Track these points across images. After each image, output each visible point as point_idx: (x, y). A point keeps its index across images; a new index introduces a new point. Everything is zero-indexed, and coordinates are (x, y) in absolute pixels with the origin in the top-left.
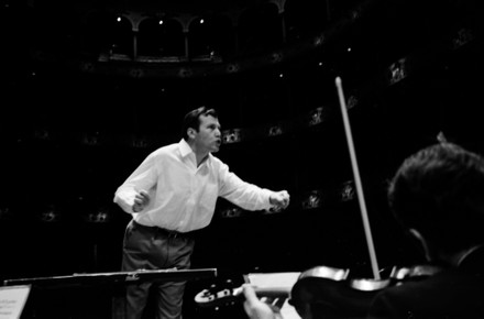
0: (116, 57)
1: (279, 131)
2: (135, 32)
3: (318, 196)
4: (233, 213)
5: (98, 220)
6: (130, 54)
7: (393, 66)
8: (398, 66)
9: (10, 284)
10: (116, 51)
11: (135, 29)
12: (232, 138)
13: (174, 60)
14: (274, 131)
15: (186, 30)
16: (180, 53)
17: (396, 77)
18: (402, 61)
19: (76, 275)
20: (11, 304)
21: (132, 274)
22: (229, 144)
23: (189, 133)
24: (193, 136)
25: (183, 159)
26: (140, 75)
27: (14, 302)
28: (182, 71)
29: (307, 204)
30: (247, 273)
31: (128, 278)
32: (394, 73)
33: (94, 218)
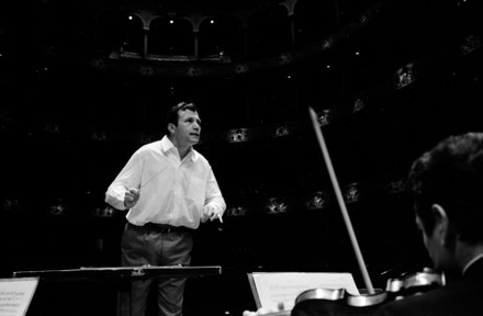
0: (127, 55)
1: (286, 132)
2: (146, 31)
3: (322, 197)
4: (238, 212)
5: (106, 215)
6: (141, 52)
7: (401, 71)
8: (405, 70)
9: (19, 276)
10: (127, 49)
11: (146, 28)
12: (239, 137)
13: (183, 59)
14: (281, 131)
15: (196, 30)
16: (189, 53)
17: (403, 82)
18: (409, 66)
19: (82, 269)
20: (20, 296)
21: (138, 270)
22: (236, 143)
23: (169, 128)
24: (173, 131)
25: (166, 154)
26: (150, 73)
27: (22, 294)
28: (191, 70)
29: (311, 205)
30: (251, 272)
31: (134, 274)
32: (401, 78)
33: (101, 213)
